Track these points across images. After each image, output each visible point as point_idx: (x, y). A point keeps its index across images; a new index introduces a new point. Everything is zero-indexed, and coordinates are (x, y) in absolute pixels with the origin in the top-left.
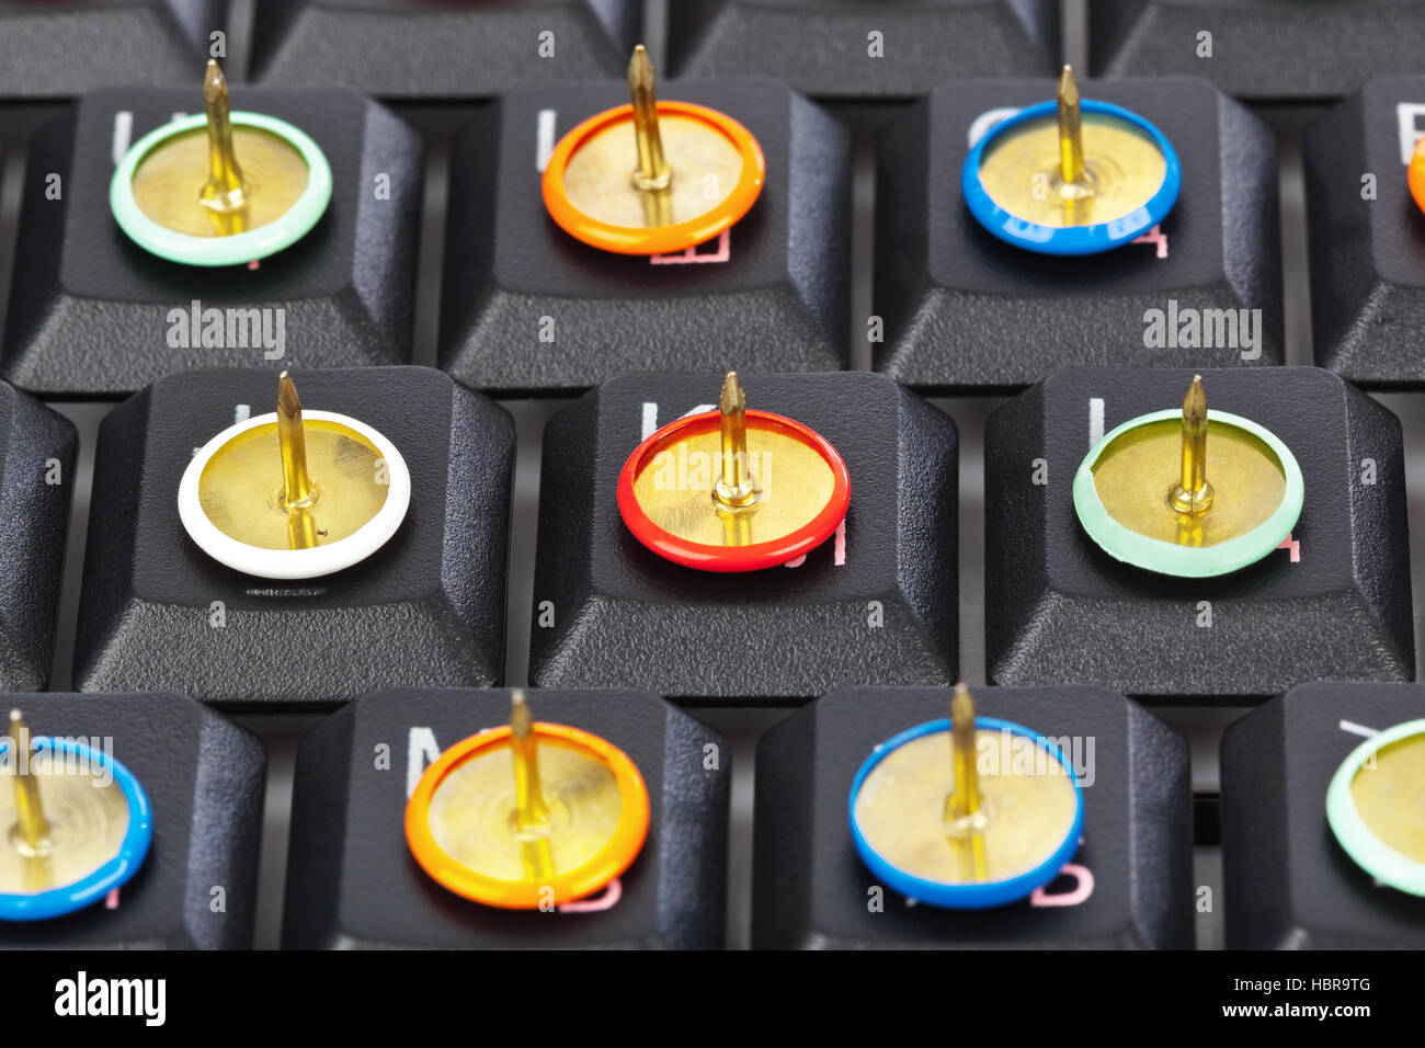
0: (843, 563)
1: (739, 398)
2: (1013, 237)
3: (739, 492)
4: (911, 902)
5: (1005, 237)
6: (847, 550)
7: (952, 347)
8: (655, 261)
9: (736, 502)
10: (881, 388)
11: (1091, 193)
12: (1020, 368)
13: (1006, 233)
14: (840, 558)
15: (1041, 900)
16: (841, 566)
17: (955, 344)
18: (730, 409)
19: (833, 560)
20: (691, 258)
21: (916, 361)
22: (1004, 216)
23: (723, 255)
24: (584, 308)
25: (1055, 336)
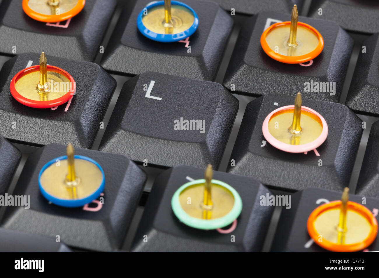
0: (67, 111)
1: (45, 60)
2: (145, 34)
3: (44, 87)
4: (50, 202)
5: (143, 34)
6: (69, 108)
7: (122, 61)
8: (48, 24)
9: (43, 90)
10: (95, 68)
11: (172, 26)
12: (139, 70)
13: (144, 33)
14: (66, 110)
15: (86, 208)
16: (66, 112)
17: (123, 60)
18: (42, 62)
19: (64, 110)
20: (58, 25)
21: (111, 63)
22: (144, 28)
23: (66, 26)
24: (24, 34)
25: (150, 63)
